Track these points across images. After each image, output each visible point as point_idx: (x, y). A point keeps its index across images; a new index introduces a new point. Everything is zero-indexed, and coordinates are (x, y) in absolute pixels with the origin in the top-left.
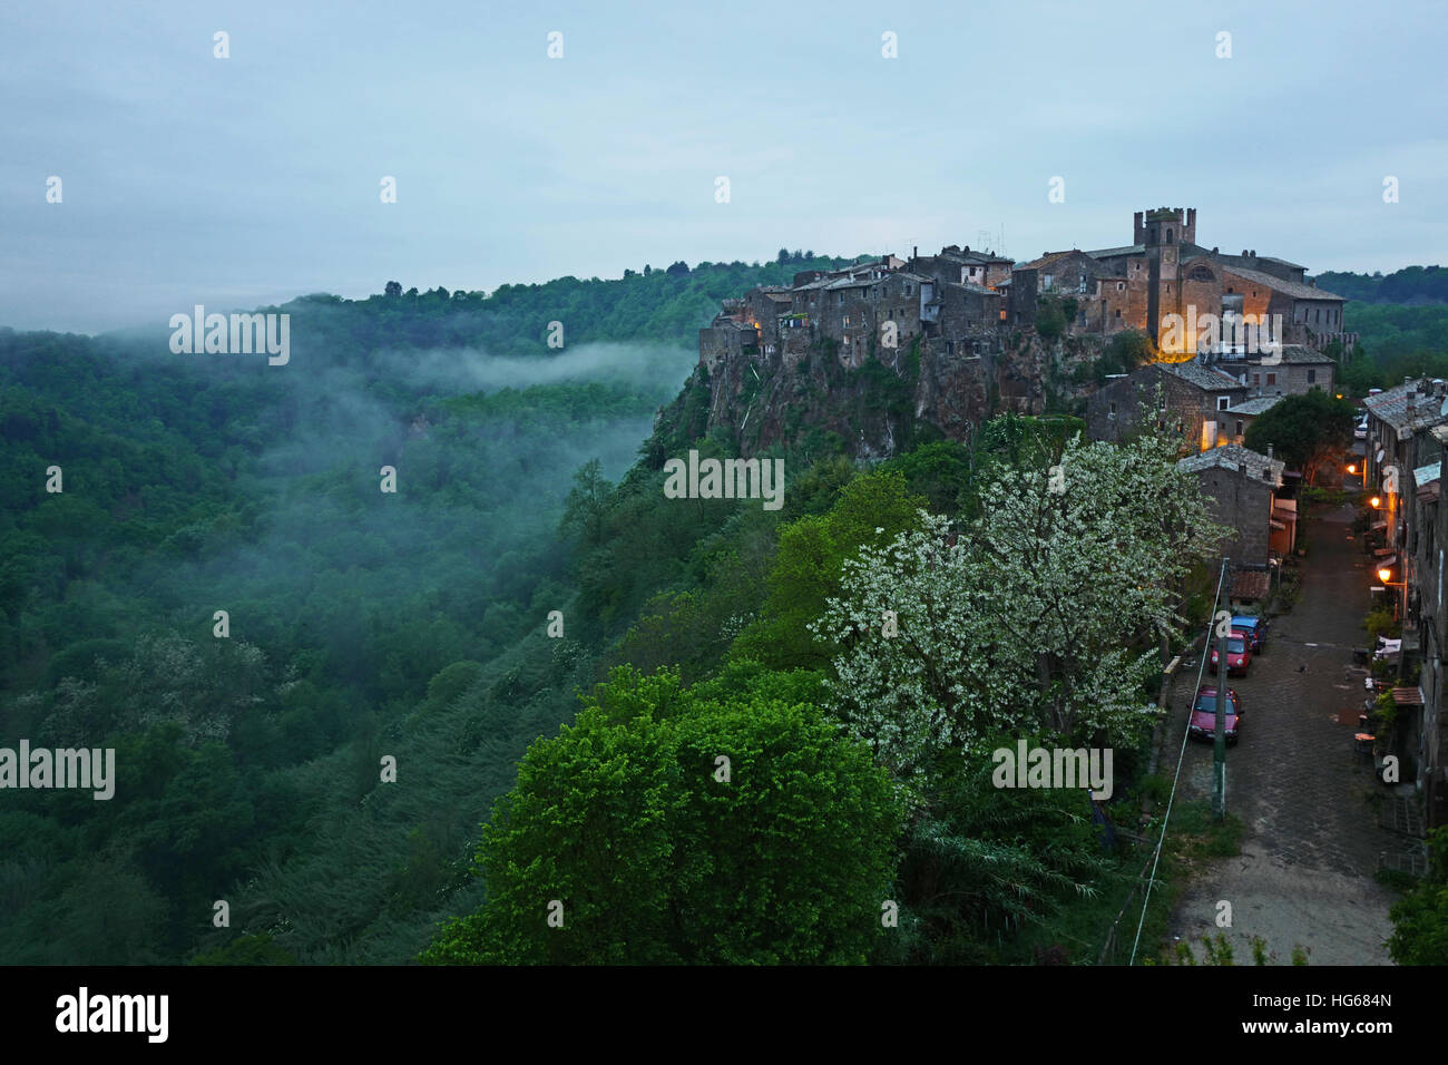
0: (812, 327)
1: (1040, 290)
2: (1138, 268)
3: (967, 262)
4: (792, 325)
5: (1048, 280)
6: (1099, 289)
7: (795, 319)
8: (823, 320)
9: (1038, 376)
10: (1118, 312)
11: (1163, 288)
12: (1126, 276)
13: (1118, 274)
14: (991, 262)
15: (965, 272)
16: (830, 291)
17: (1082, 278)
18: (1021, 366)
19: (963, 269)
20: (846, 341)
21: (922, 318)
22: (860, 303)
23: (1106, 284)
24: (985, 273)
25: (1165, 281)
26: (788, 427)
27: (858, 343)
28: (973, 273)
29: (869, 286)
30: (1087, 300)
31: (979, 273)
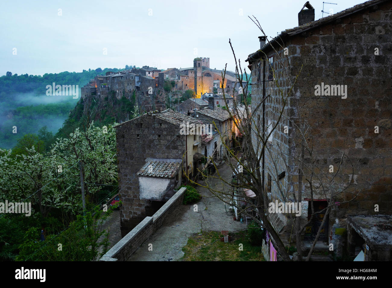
0: (109, 87)
1: (165, 78)
2: (191, 73)
3: (148, 70)
4: (103, 87)
5: (167, 76)
6: (181, 79)
7: (104, 85)
8: (111, 86)
9: (164, 102)
10: (186, 85)
11: (198, 78)
12: (188, 75)
13: (186, 74)
14: (155, 70)
15: (147, 73)
16: (113, 77)
17: (176, 75)
18: (160, 99)
19: (146, 72)
20: (118, 92)
21: (136, 85)
22: (120, 81)
23: (183, 77)
24: (153, 73)
25: (199, 77)
26: (102, 116)
27: (121, 92)
28: (149, 73)
29: (122, 76)
30: (178, 81)
31: (151, 73)
